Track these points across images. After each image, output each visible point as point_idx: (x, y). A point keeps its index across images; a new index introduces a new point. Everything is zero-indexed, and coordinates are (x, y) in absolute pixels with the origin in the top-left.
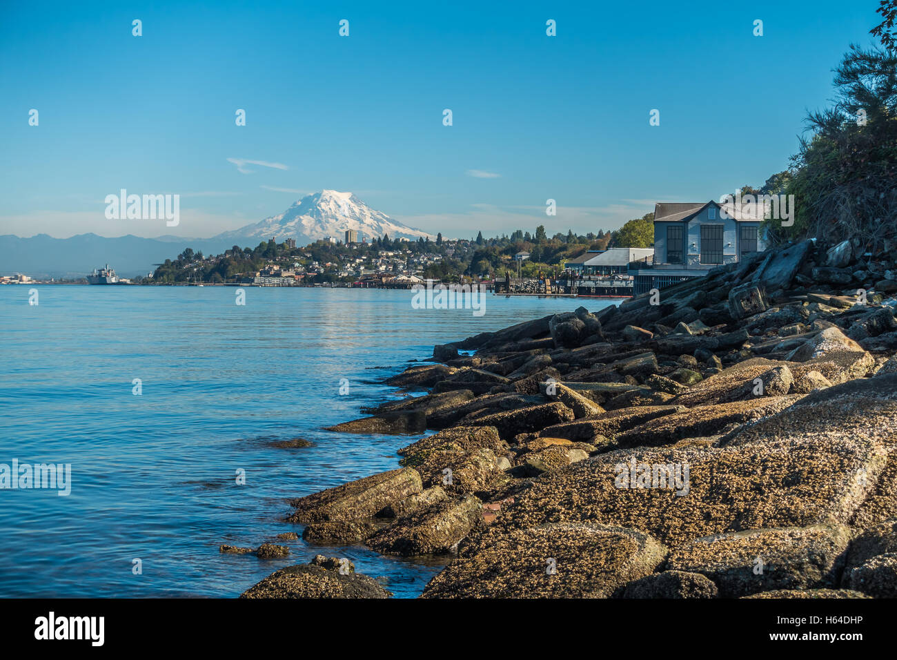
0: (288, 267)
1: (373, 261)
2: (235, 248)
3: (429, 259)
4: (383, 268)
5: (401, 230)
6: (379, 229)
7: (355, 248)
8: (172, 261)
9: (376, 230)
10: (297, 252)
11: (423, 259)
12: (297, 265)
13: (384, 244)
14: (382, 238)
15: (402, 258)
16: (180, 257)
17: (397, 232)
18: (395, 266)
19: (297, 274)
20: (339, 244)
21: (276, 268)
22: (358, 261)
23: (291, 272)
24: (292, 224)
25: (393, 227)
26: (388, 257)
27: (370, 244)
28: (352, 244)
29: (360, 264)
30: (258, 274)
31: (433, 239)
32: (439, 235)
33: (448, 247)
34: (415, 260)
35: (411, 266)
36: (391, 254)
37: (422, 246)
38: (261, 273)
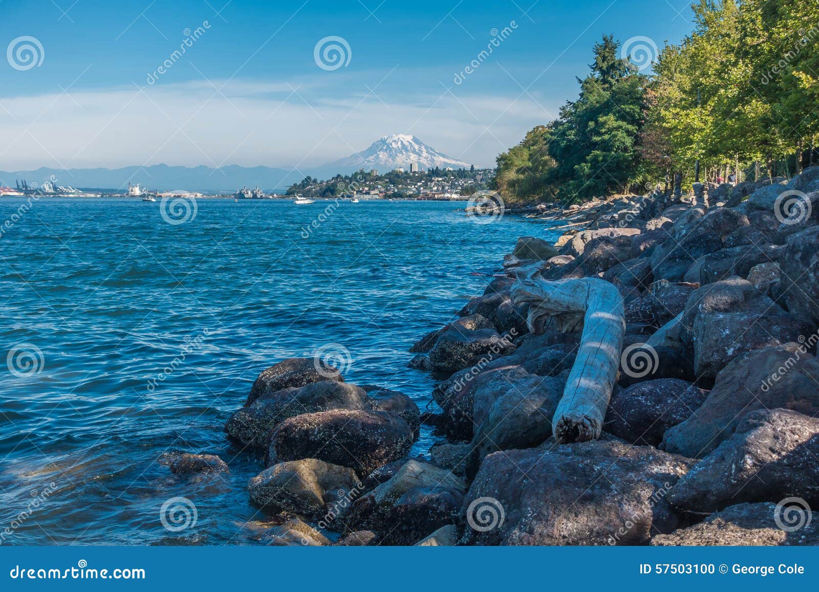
0: (374, 188)
1: (429, 184)
2: (339, 176)
3: (465, 182)
4: (435, 188)
5: (446, 161)
6: (432, 161)
7: (417, 175)
8: (298, 184)
9: (430, 160)
10: (379, 178)
11: (461, 182)
12: (379, 187)
13: (435, 172)
14: (435, 169)
15: (448, 182)
16: (303, 182)
17: (445, 162)
18: (443, 187)
19: (381, 192)
20: (406, 172)
21: (366, 189)
22: (419, 184)
23: (376, 191)
24: (373, 157)
25: (442, 159)
26: (438, 181)
27: (427, 172)
28: (415, 172)
29: (420, 186)
30: (355, 193)
31: (469, 168)
32: (472, 166)
33: (478, 174)
34: (456, 183)
35: (453, 186)
36: (440, 179)
37: (461, 174)
38: (357, 192)
